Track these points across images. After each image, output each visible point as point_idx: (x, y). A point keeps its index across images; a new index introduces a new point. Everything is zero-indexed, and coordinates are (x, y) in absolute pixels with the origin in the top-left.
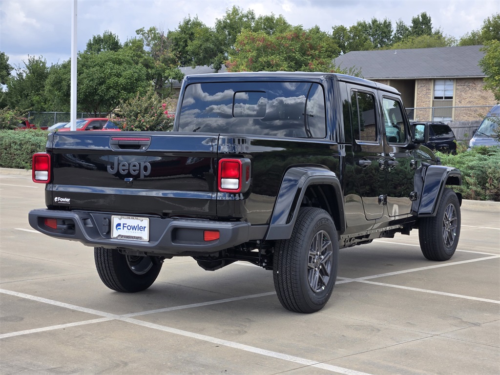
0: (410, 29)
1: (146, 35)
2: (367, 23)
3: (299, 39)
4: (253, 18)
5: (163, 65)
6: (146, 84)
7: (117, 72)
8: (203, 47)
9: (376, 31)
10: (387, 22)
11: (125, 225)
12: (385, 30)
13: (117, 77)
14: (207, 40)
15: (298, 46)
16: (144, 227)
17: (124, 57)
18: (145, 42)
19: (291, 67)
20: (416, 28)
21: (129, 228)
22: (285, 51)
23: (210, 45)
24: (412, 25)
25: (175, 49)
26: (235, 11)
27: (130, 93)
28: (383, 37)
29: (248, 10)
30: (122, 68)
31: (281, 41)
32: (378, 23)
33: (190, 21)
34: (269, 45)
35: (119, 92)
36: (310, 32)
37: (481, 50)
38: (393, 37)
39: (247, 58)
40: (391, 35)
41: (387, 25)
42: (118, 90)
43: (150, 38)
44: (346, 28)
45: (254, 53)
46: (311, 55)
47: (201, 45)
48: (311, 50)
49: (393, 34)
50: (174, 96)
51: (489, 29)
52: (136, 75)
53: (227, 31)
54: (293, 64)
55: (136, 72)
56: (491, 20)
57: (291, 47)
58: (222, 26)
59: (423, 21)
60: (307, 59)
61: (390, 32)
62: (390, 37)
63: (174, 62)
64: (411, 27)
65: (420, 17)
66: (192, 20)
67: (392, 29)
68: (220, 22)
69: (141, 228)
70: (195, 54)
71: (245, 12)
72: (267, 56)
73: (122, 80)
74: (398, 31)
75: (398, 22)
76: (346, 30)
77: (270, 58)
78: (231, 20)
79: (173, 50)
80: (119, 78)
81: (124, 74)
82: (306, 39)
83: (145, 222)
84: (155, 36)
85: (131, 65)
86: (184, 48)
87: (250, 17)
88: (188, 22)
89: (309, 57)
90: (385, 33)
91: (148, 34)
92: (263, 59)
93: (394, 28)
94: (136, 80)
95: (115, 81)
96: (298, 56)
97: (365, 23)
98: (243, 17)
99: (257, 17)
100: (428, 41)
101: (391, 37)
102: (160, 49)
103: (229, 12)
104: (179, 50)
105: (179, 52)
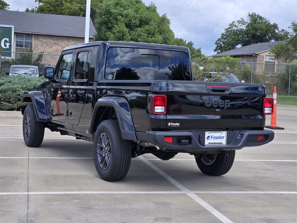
11: (212, 137)
16: (223, 137)
21: (215, 138)
69: (221, 138)
83: (224, 134)
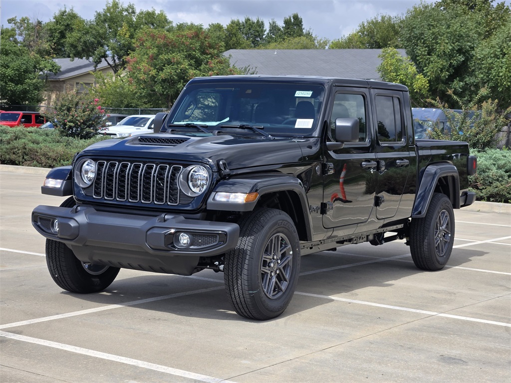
0: (282, 29)
1: (18, 24)
2: (241, 22)
3: (198, 37)
4: (133, 12)
5: (38, 56)
6: (34, 76)
7: (5, 63)
8: (82, 40)
9: (250, 29)
10: (260, 21)
12: (258, 29)
13: (5, 67)
14: (87, 33)
15: (198, 44)
17: (10, 48)
18: (18, 32)
19: (191, 65)
20: (288, 28)
22: (186, 49)
23: (89, 38)
24: (284, 25)
25: (50, 41)
26: (115, 5)
27: (17, 85)
28: (256, 36)
29: (128, 4)
30: (9, 58)
31: (181, 39)
32: (251, 21)
33: (65, 12)
34: (170, 43)
35: (6, 83)
36: (209, 31)
37: (379, 56)
38: (266, 37)
39: (147, 54)
40: (264, 35)
41: (260, 25)
42: (6, 81)
43: (22, 28)
44: (222, 26)
45: (155, 50)
46: (210, 54)
47: (80, 38)
48: (210, 48)
49: (266, 33)
50: (48, 88)
51: (363, 34)
52: (24, 67)
53: (107, 25)
54: (193, 62)
55: (24, 64)
56: (365, 25)
57: (192, 46)
58: (102, 19)
59: (294, 22)
60: (207, 58)
61: (263, 31)
62: (262, 36)
63: (48, 53)
64: (283, 27)
65: (292, 18)
66: (67, 11)
67: (265, 28)
68: (99, 14)
70: (73, 46)
71: (125, 6)
72: (167, 53)
73: (9, 72)
74: (270, 30)
75: (271, 22)
76: (223, 28)
77: (170, 56)
78: (111, 13)
79: (47, 41)
80: (7, 69)
81: (11, 65)
82: (205, 38)
84: (28, 25)
85: (19, 56)
86: (59, 39)
87: (130, 11)
88: (63, 13)
89: (209, 56)
90: (258, 32)
91: (21, 23)
92: (164, 57)
93: (267, 27)
94: (24, 71)
95: (2, 71)
96: (198, 54)
97: (238, 21)
98: (123, 11)
99: (138, 11)
100: (305, 42)
101: (264, 36)
102: (34, 39)
103: (109, 5)
104: (54, 41)
105: (55, 44)
